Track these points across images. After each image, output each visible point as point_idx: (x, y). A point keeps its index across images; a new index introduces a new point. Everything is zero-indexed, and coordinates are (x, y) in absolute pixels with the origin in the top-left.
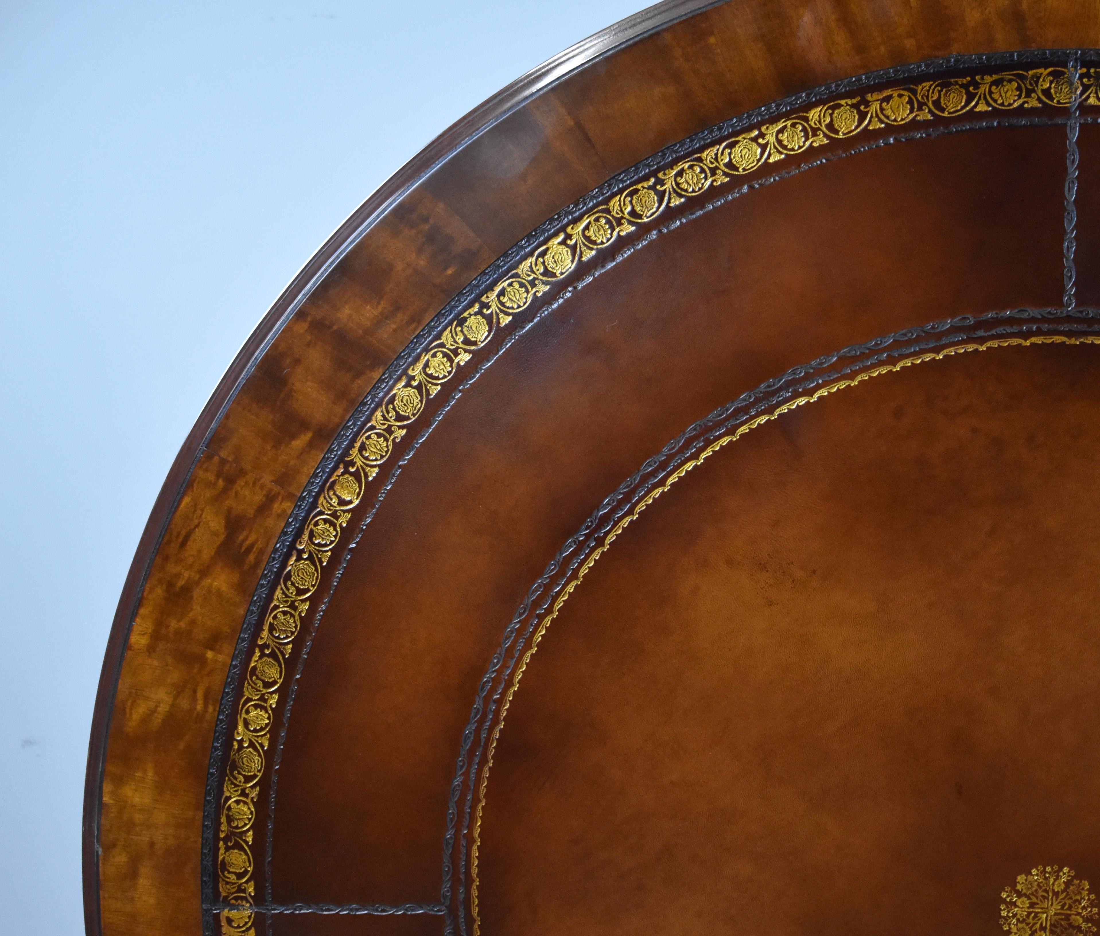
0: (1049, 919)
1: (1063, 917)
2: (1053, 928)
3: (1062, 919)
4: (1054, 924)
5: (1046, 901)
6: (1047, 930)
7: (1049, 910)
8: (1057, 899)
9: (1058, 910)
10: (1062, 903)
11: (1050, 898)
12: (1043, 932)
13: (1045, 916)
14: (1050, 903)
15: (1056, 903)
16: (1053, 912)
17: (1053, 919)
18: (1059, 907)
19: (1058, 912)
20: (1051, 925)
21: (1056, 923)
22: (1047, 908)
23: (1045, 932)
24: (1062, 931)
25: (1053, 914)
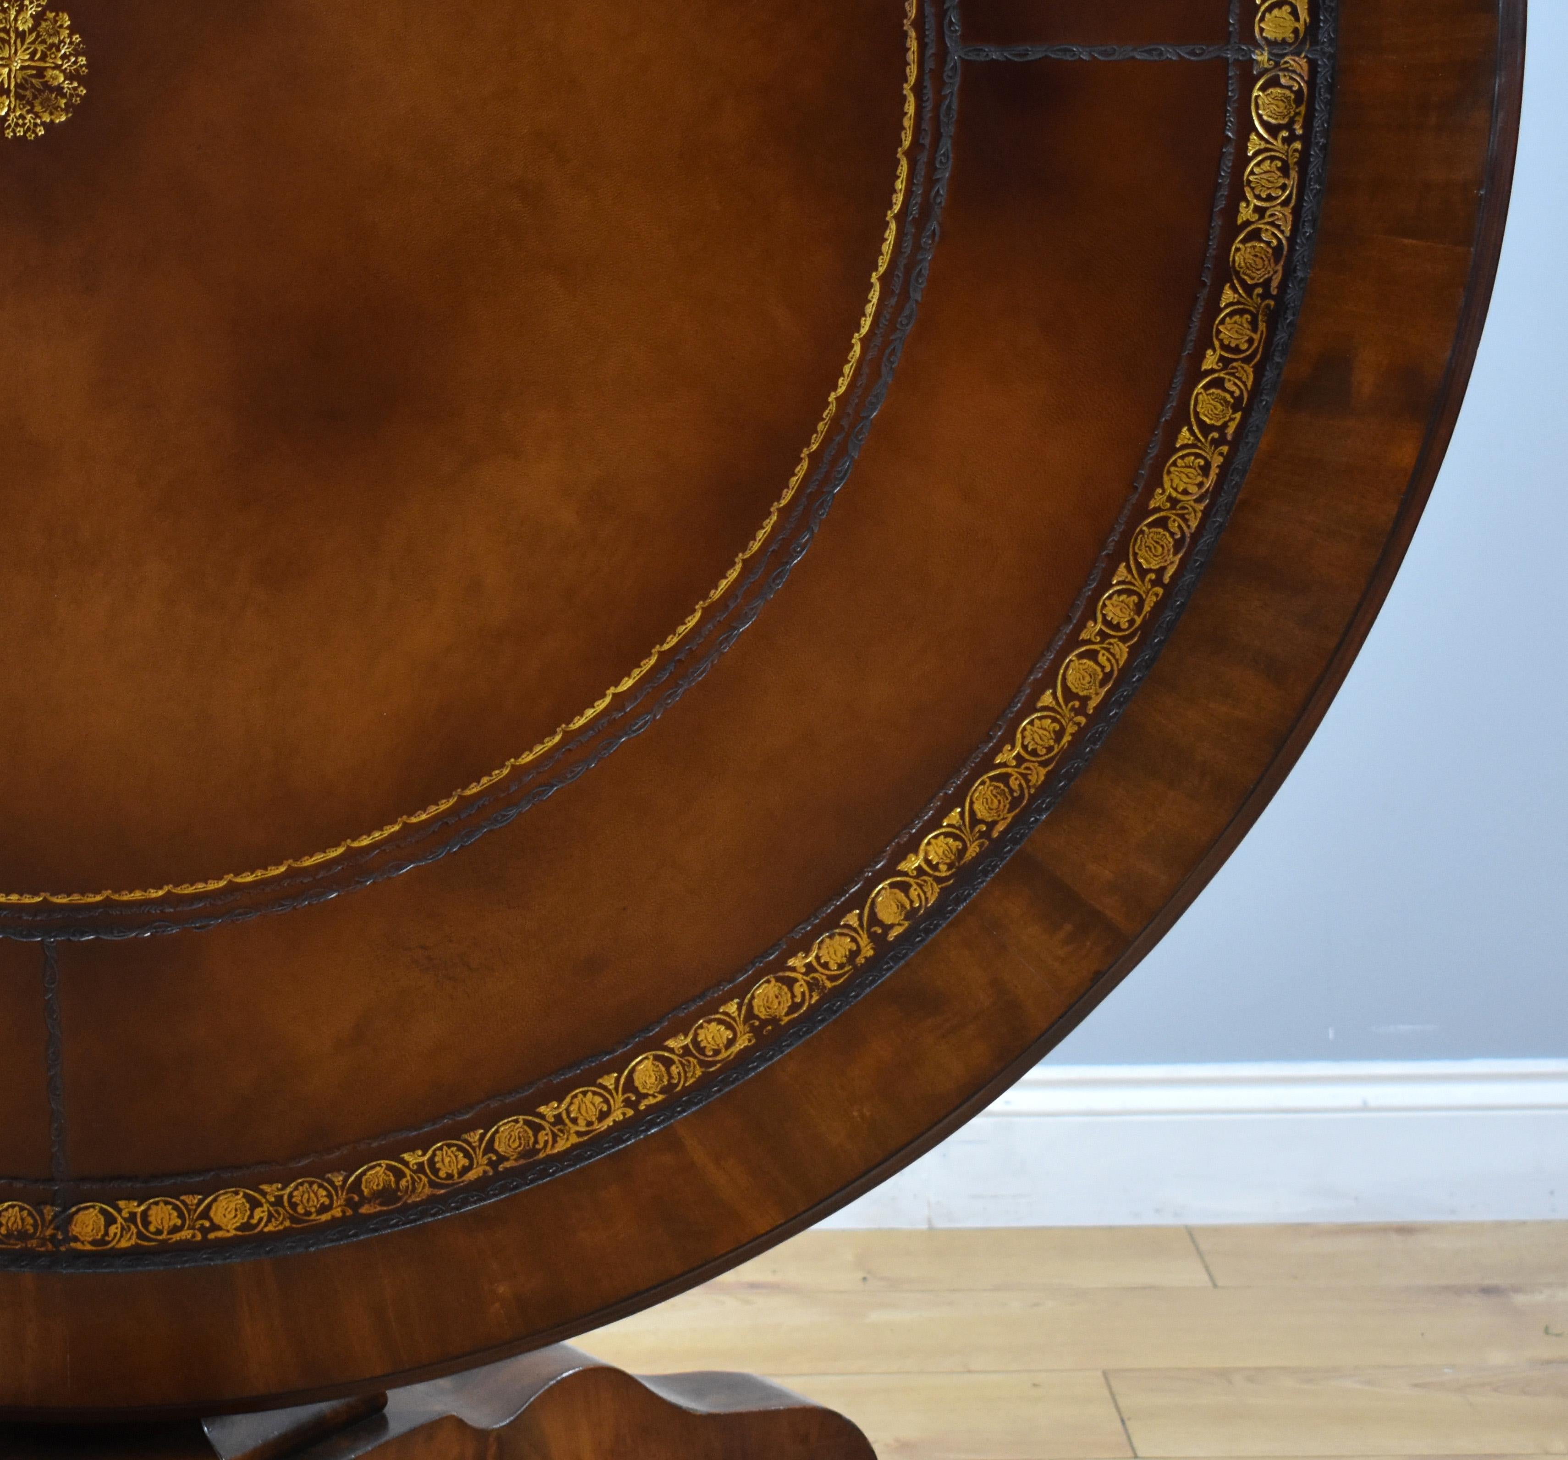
0: (13, 76)
1: (34, 72)
2: (20, 91)
3: (32, 76)
4: (21, 83)
5: (7, 46)
6: (12, 94)
7: (12, 62)
8: (23, 43)
9: (26, 60)
10: (30, 50)
11: (12, 41)
12: (5, 97)
13: (6, 70)
14: (13, 51)
15: (23, 49)
16: (19, 65)
17: (20, 75)
18: (27, 57)
19: (27, 64)
20: (17, 85)
21: (24, 82)
22: (9, 58)
23: (8, 97)
24: (34, 94)
25: (18, 68)
